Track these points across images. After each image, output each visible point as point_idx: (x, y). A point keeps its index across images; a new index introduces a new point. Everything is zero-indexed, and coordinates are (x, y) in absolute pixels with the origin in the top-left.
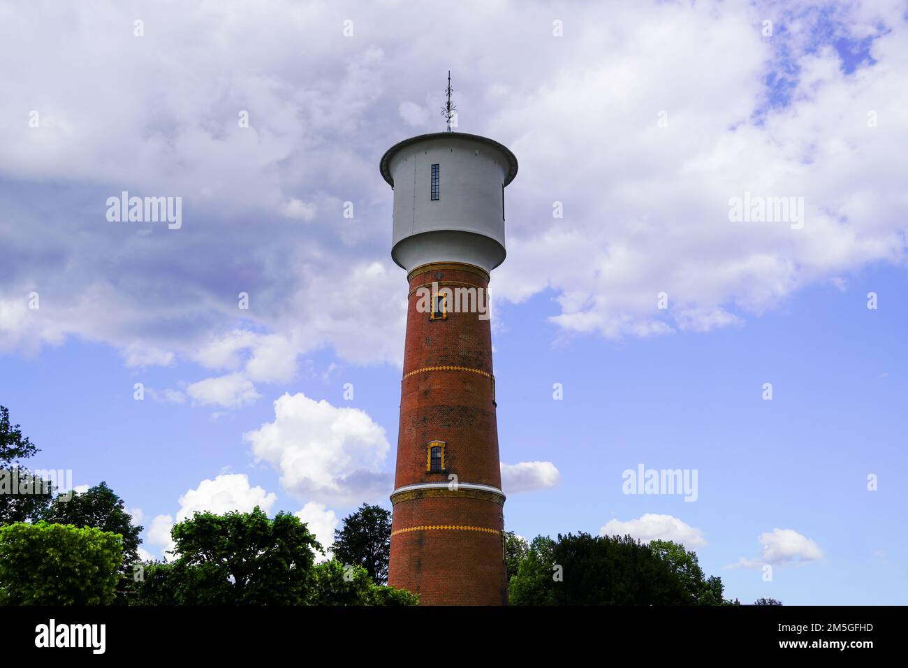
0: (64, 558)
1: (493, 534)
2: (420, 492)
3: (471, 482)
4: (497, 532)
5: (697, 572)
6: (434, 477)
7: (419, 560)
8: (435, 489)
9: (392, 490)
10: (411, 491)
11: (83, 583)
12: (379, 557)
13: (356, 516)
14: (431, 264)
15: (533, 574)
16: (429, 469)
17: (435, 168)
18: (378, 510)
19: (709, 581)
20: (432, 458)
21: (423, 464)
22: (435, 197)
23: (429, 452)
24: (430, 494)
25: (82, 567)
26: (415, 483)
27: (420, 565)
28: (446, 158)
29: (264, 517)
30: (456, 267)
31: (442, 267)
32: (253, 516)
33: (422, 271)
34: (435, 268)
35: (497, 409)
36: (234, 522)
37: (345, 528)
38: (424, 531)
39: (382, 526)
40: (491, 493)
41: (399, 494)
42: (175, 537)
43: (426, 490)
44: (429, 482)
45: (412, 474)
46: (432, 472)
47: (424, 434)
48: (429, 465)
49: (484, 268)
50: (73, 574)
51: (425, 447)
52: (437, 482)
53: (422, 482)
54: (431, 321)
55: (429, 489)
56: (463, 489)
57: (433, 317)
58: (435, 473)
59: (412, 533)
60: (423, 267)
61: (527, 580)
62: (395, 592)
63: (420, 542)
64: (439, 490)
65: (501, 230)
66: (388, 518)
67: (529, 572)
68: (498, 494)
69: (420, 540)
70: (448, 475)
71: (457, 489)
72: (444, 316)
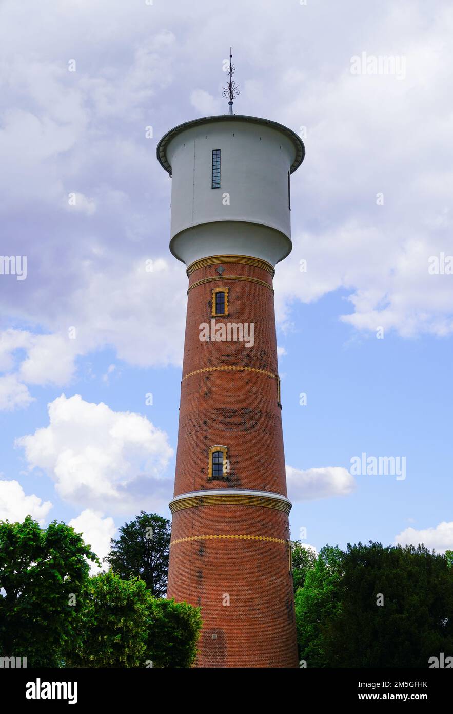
1: (279, 544)
2: (201, 499)
3: (255, 489)
4: (282, 542)
6: (215, 483)
7: (200, 572)
8: (217, 496)
9: (171, 498)
10: (191, 499)
12: (158, 567)
13: (133, 525)
14: (212, 258)
15: (320, 585)
16: (210, 475)
17: (216, 154)
18: (156, 518)
20: (213, 464)
21: (204, 470)
22: (215, 185)
23: (210, 456)
24: (211, 502)
26: (195, 490)
29: (36, 526)
30: (238, 261)
31: (223, 261)
32: (25, 526)
33: (202, 264)
34: (216, 261)
35: (282, 411)
37: (122, 537)
38: (205, 540)
39: (161, 535)
40: (276, 500)
41: (178, 502)
43: (207, 497)
44: (211, 489)
45: (192, 480)
46: (214, 478)
47: (205, 438)
48: (210, 471)
49: (269, 261)
51: (206, 452)
52: (219, 488)
53: (203, 488)
54: (212, 318)
55: (212, 496)
56: (246, 496)
57: (214, 314)
58: (217, 477)
59: (192, 543)
60: (204, 260)
61: (314, 592)
62: (175, 604)
63: (201, 552)
64: (221, 496)
65: (287, 221)
66: (167, 527)
67: (316, 584)
68: (283, 502)
69: (201, 550)
70: (230, 481)
71: (239, 496)
72: (226, 313)
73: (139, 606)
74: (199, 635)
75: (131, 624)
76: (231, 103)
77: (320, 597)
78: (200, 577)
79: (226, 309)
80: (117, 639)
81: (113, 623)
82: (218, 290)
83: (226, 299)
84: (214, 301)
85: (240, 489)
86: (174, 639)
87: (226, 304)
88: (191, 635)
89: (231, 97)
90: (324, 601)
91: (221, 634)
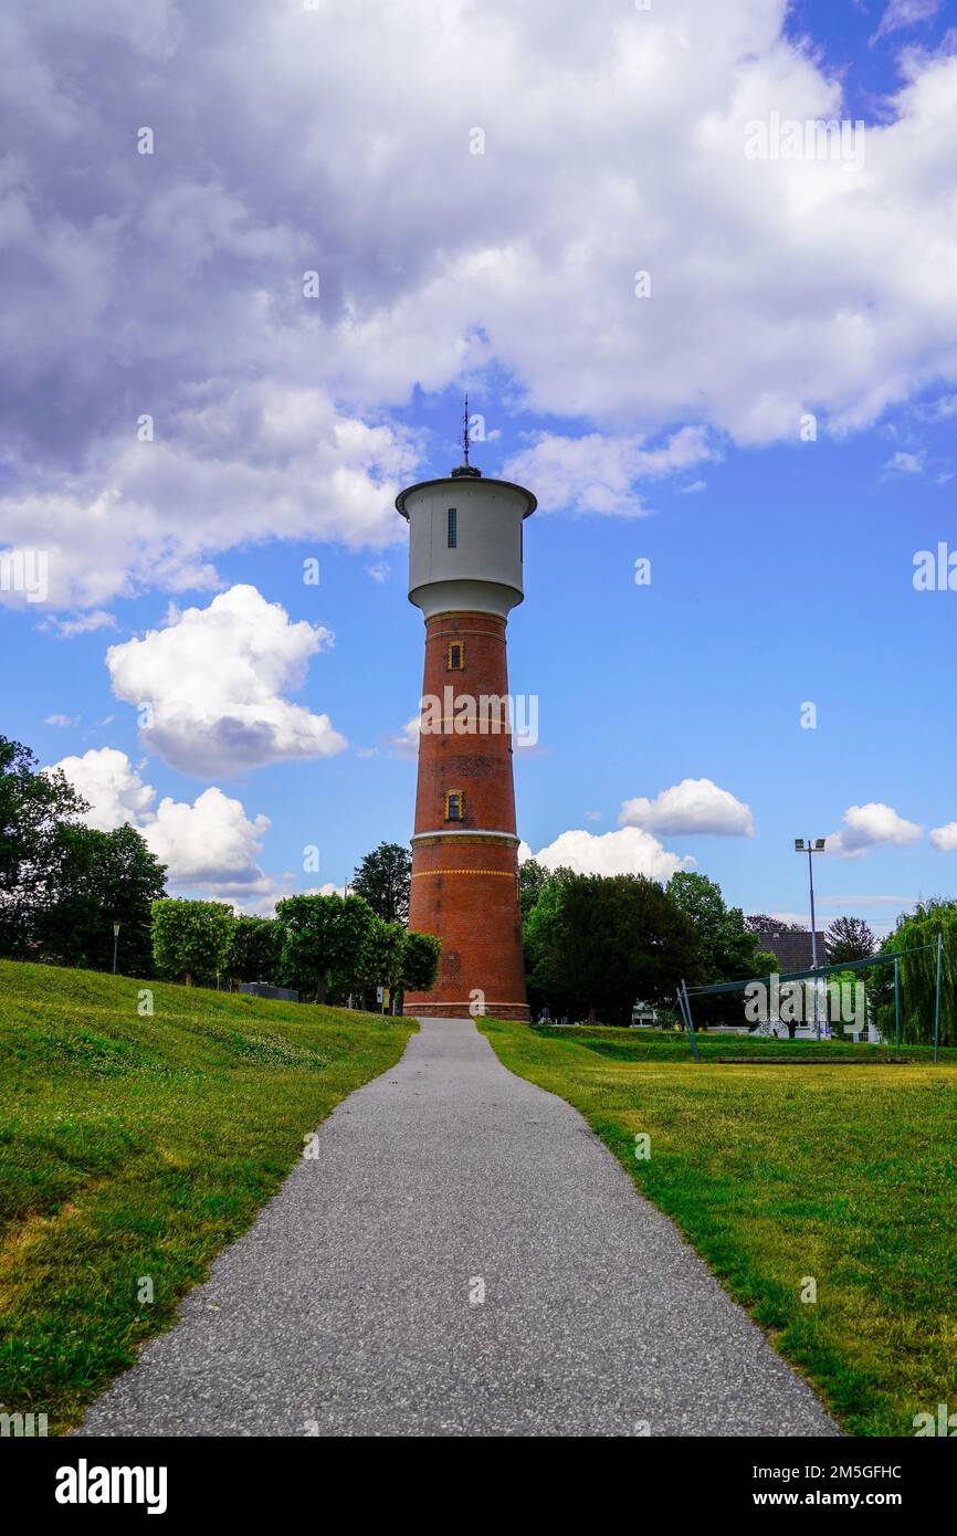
0: (202, 924)
1: (508, 877)
2: (439, 838)
3: (487, 829)
4: (511, 875)
5: (720, 904)
6: (452, 824)
7: (439, 902)
8: (453, 836)
9: (412, 836)
10: (430, 838)
11: (214, 940)
12: (398, 893)
13: (375, 854)
14: (449, 613)
15: (553, 905)
16: (447, 817)
17: (452, 513)
18: (396, 848)
19: (731, 912)
20: (450, 806)
21: (442, 812)
22: (452, 544)
23: (448, 800)
24: (448, 840)
25: (214, 930)
26: (434, 830)
27: (439, 906)
28: (464, 502)
29: (339, 898)
30: (474, 616)
31: (459, 616)
32: (333, 898)
33: (438, 618)
34: (452, 616)
35: (513, 755)
36: (320, 902)
37: (365, 866)
38: (443, 875)
39: (401, 865)
40: (506, 839)
41: (419, 839)
42: (277, 909)
43: (444, 836)
44: (448, 829)
45: (431, 820)
46: (450, 820)
47: (442, 783)
48: (447, 813)
49: (501, 615)
50: (209, 936)
51: (444, 795)
52: (455, 829)
53: (441, 829)
54: (448, 671)
55: (449, 836)
56: (479, 836)
57: (450, 667)
58: (453, 820)
59: (433, 876)
60: (440, 615)
61: (546, 912)
62: (422, 936)
63: (439, 885)
64: (457, 836)
65: (519, 576)
66: (407, 856)
67: (548, 904)
68: (512, 839)
69: (439, 882)
70: (466, 822)
71: (474, 836)
72: (462, 666)
73: (398, 942)
74: (440, 959)
75: (393, 955)
76: (466, 452)
77: (552, 917)
78: (438, 906)
79: (462, 662)
80: (384, 965)
81: (381, 954)
82: (454, 644)
83: (462, 653)
84: (450, 654)
85: (473, 829)
86: (421, 963)
87: (462, 658)
88: (434, 959)
89: (467, 445)
90: (555, 921)
91: (457, 955)
